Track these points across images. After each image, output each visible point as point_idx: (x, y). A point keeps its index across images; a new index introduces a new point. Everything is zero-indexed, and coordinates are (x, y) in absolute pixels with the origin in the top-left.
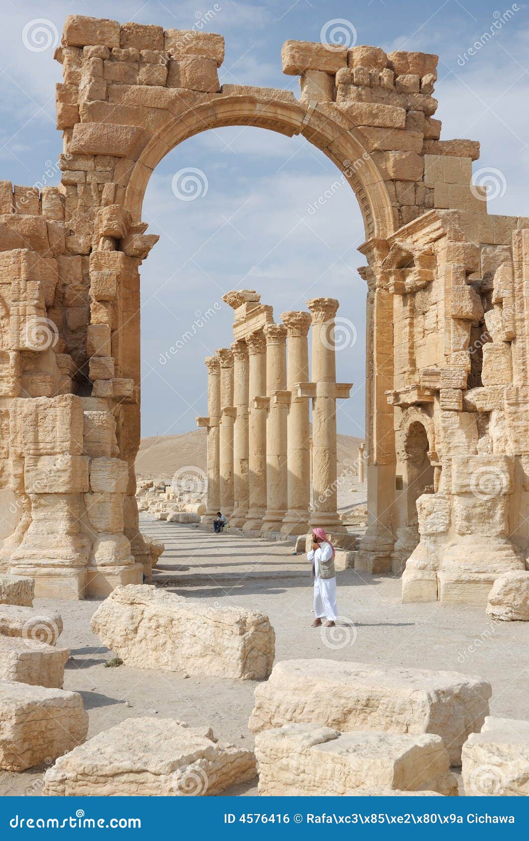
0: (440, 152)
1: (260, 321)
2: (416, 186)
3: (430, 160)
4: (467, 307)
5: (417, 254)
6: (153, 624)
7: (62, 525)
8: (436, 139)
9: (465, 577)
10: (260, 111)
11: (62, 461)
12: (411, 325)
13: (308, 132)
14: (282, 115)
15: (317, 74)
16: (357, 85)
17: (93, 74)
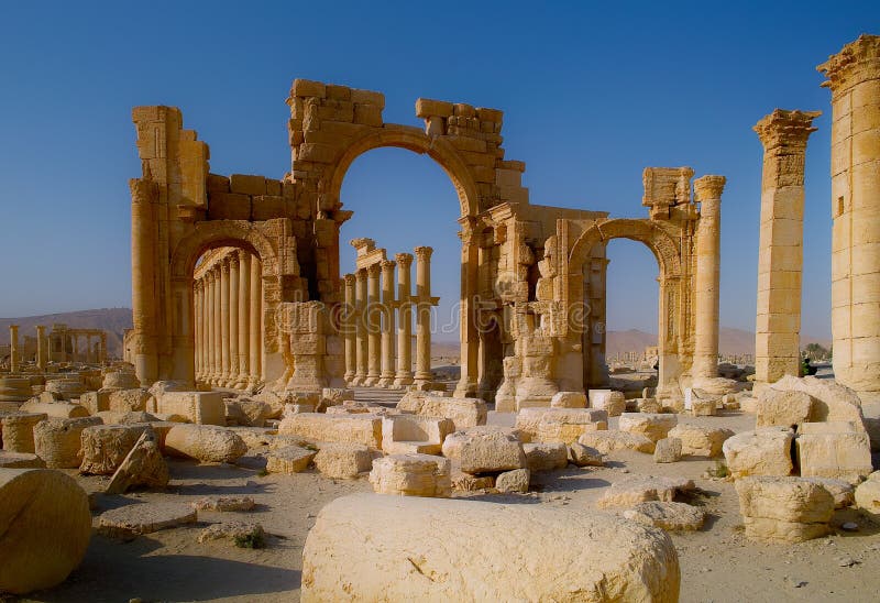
0: (503, 168)
1: (377, 258)
2: (491, 186)
3: (499, 171)
4: (528, 259)
5: (496, 227)
6: (430, 406)
7: (313, 373)
8: (501, 159)
9: (530, 398)
10: (405, 139)
11: (312, 338)
12: (489, 265)
13: (432, 153)
14: (418, 142)
15: (436, 119)
16: (459, 126)
17: (313, 114)
